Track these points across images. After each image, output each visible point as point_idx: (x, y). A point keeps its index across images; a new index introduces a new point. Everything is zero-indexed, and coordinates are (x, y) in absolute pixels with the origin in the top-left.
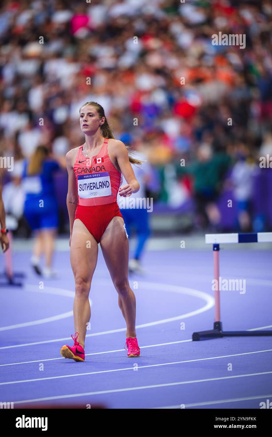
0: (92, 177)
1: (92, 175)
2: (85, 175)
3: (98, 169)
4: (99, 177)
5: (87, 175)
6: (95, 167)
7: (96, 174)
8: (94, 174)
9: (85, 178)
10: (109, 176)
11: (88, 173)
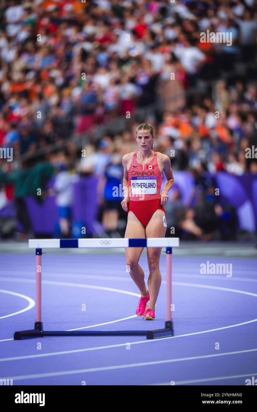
0: (143, 179)
1: (143, 177)
2: (138, 177)
3: (149, 173)
4: (149, 179)
5: (139, 177)
6: (147, 172)
7: (147, 177)
8: (145, 177)
9: (138, 179)
10: (156, 180)
11: (140, 175)
